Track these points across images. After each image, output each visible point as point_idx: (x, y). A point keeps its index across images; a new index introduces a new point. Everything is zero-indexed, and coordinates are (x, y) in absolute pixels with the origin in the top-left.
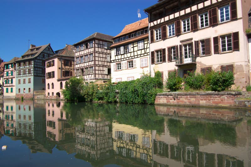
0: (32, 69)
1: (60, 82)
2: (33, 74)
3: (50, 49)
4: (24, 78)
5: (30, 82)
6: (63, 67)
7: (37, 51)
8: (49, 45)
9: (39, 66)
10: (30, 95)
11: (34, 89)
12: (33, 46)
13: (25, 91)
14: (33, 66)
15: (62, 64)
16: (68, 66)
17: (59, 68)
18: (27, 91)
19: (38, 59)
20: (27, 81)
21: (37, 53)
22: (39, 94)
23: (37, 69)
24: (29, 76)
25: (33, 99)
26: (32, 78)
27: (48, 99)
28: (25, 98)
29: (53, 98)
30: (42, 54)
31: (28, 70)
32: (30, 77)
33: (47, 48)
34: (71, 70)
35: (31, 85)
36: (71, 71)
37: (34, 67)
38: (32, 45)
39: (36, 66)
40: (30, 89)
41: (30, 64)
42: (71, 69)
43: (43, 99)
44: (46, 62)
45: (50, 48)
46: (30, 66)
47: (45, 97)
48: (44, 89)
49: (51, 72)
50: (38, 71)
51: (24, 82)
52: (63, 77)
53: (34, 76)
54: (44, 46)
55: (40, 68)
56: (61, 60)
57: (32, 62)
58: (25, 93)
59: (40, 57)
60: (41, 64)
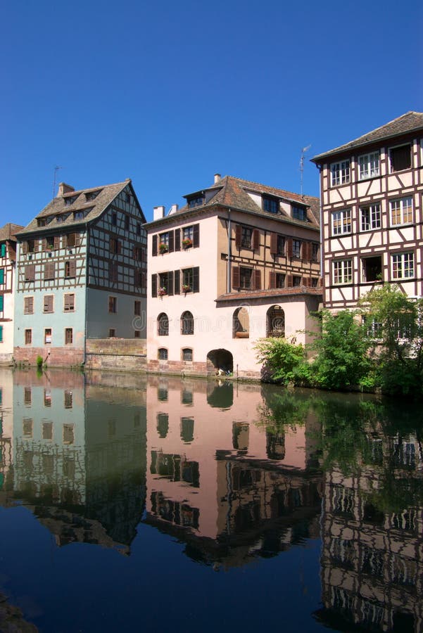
0: (79, 263)
2: (83, 280)
4: (49, 293)
5: (72, 308)
6: (235, 252)
7: (90, 204)
8: (130, 185)
9: (101, 253)
10: (71, 354)
11: (88, 335)
12: (67, 188)
13: (48, 340)
14: (84, 250)
15: (231, 239)
16: (249, 249)
17: (223, 256)
18: (58, 339)
19: (100, 230)
20: (59, 304)
21: (92, 208)
22: (110, 350)
23: (95, 262)
24: (69, 286)
25: (81, 370)
26: (80, 294)
27: (159, 374)
28: (49, 362)
29: (187, 372)
30: (110, 212)
31: (62, 265)
32: (72, 290)
34: (257, 265)
35: (78, 320)
36: (258, 268)
37: (90, 256)
38: (64, 185)
39: (92, 251)
40: (69, 331)
41: (71, 243)
42: (257, 261)
43: (134, 373)
45: (130, 193)
46: (73, 250)
47: (144, 362)
48: (140, 334)
49: (177, 272)
50: (99, 268)
51: (48, 308)
52: (233, 291)
53: (88, 285)
54: (111, 191)
55: (104, 259)
56: (229, 224)
57: (81, 235)
58: (52, 346)
59: (104, 221)
60: (107, 246)
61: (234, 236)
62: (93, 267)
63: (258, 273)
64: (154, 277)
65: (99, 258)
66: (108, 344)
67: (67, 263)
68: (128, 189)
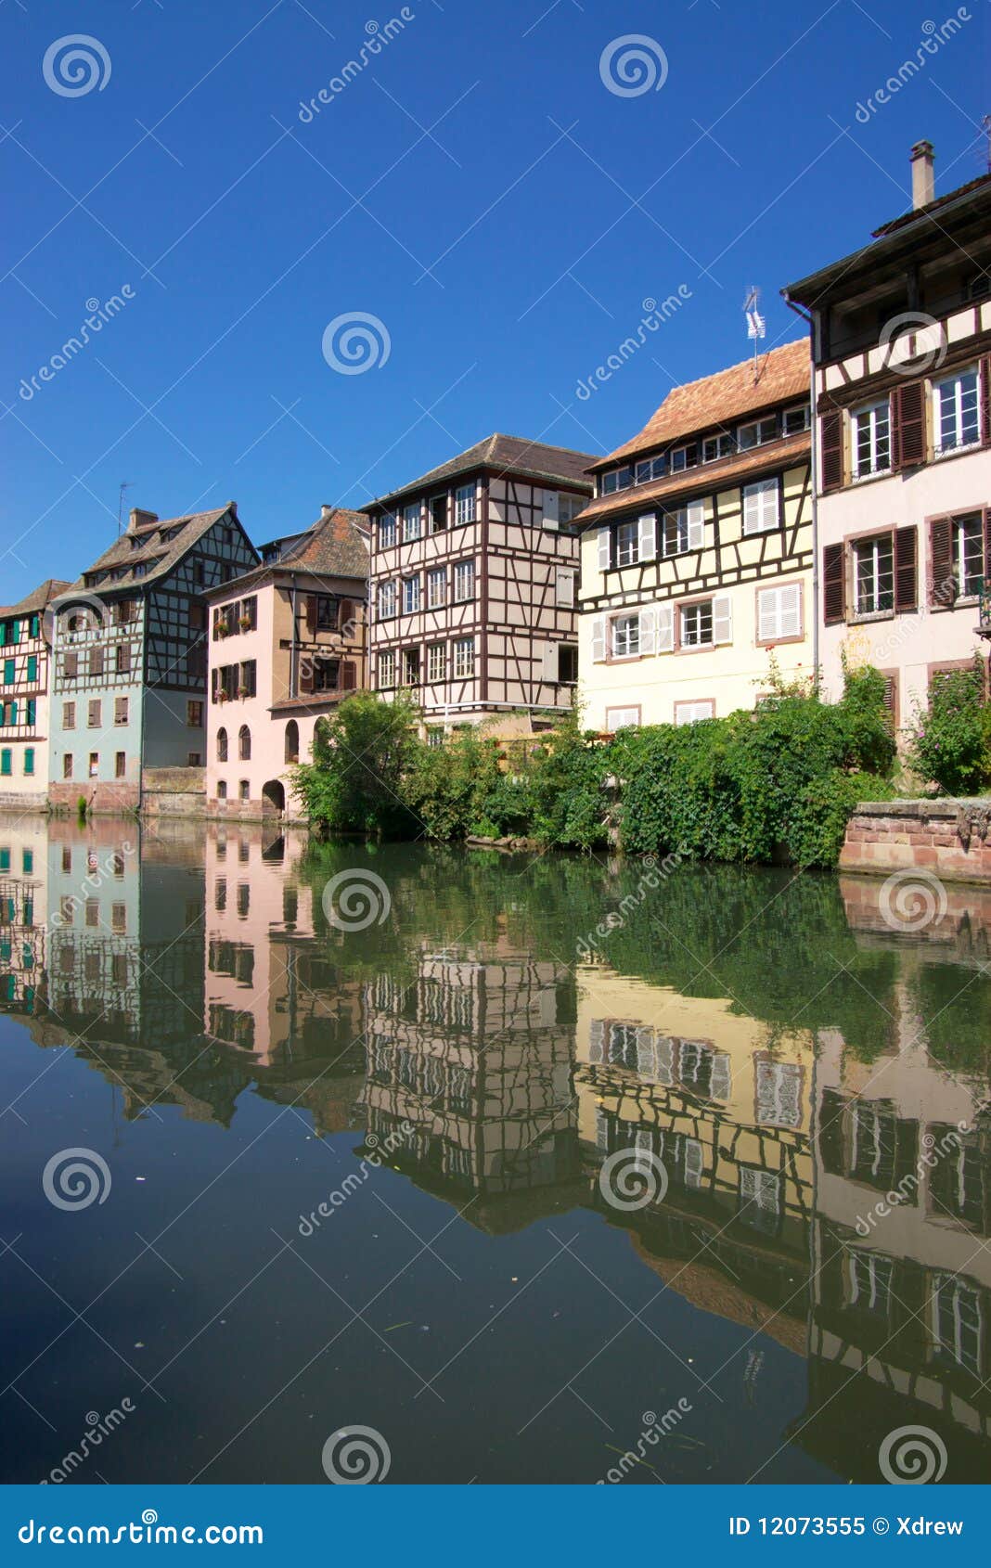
0: (135, 648)
1: (284, 722)
2: (139, 676)
3: (236, 535)
4: (95, 695)
5: (125, 720)
6: (306, 635)
7: (163, 548)
8: (231, 513)
9: (173, 631)
10: (123, 792)
11: (146, 762)
12: (143, 517)
13: (94, 770)
14: (140, 627)
15: (298, 617)
16: (334, 631)
17: (284, 644)
18: (106, 768)
19: (169, 593)
20: (108, 712)
21: (162, 556)
22: (168, 785)
23: (161, 647)
24: (122, 685)
25: (136, 816)
26: (135, 696)
27: (218, 820)
28: (94, 805)
29: (244, 815)
30: (190, 563)
31: (113, 652)
32: (125, 692)
33: (219, 531)
34: (349, 652)
35: (131, 739)
36: (350, 658)
37: (149, 636)
38: (138, 512)
39: (155, 628)
40: (121, 756)
41: (124, 618)
42: (350, 648)
43: (193, 819)
44: (211, 610)
45: (233, 526)
46: (127, 627)
47: (204, 803)
48: (198, 760)
49: (236, 665)
50: (167, 655)
51: (94, 721)
52: (300, 694)
53: (146, 683)
54: (202, 520)
55: (178, 640)
56: (294, 594)
57: (138, 604)
58: (99, 779)
59: (178, 579)
60: (184, 619)
61: (304, 612)
62: (156, 654)
63: (351, 666)
64: (214, 671)
65: (166, 639)
66: (165, 776)
67: (119, 648)
68: (228, 519)
